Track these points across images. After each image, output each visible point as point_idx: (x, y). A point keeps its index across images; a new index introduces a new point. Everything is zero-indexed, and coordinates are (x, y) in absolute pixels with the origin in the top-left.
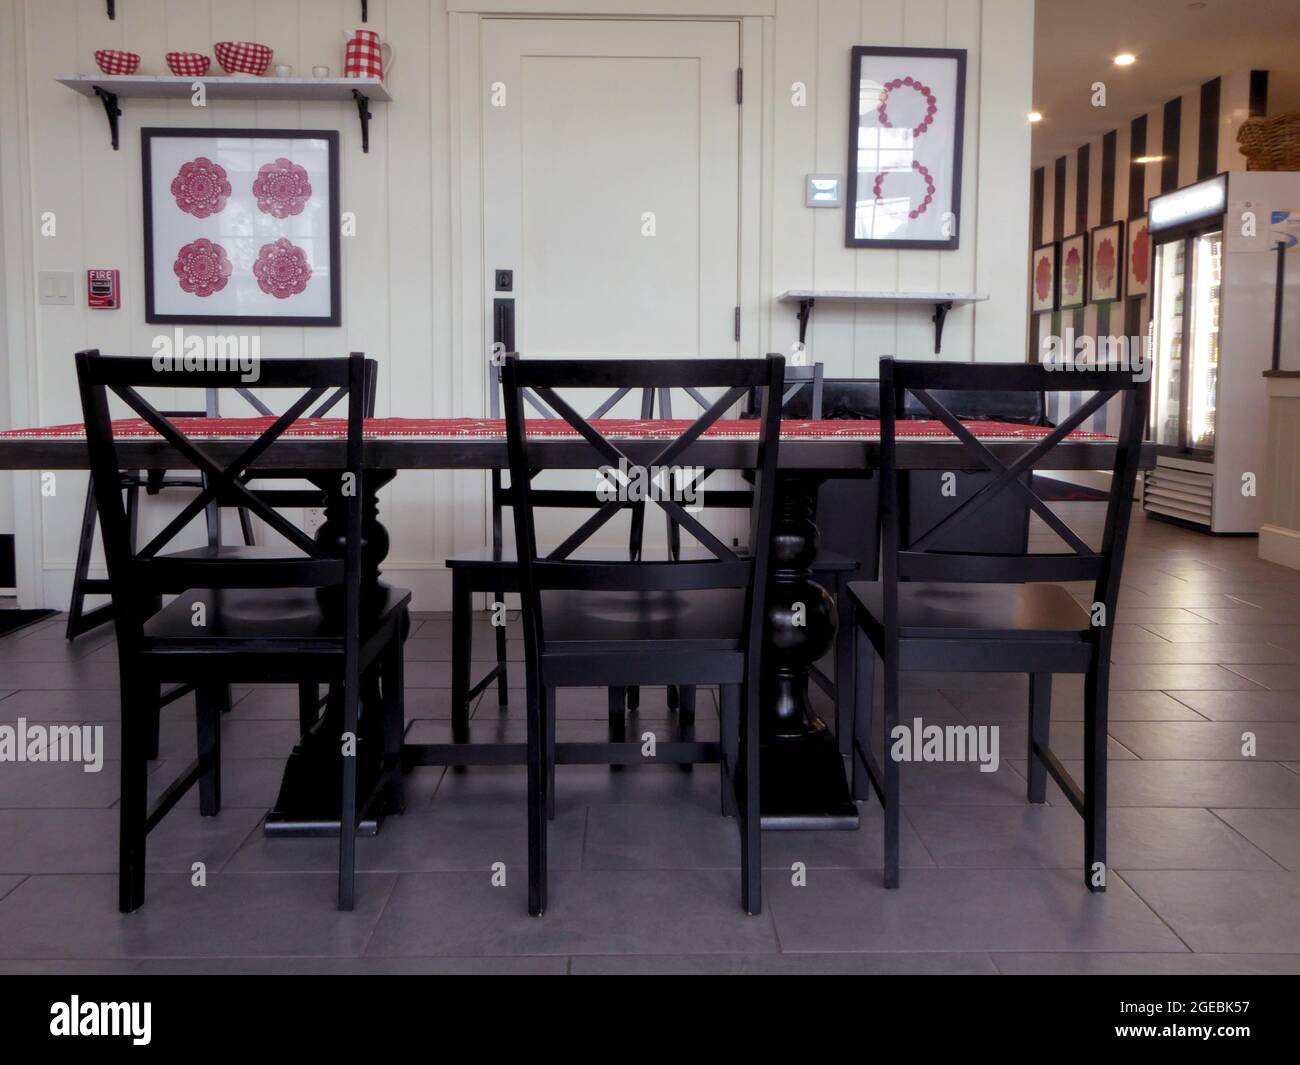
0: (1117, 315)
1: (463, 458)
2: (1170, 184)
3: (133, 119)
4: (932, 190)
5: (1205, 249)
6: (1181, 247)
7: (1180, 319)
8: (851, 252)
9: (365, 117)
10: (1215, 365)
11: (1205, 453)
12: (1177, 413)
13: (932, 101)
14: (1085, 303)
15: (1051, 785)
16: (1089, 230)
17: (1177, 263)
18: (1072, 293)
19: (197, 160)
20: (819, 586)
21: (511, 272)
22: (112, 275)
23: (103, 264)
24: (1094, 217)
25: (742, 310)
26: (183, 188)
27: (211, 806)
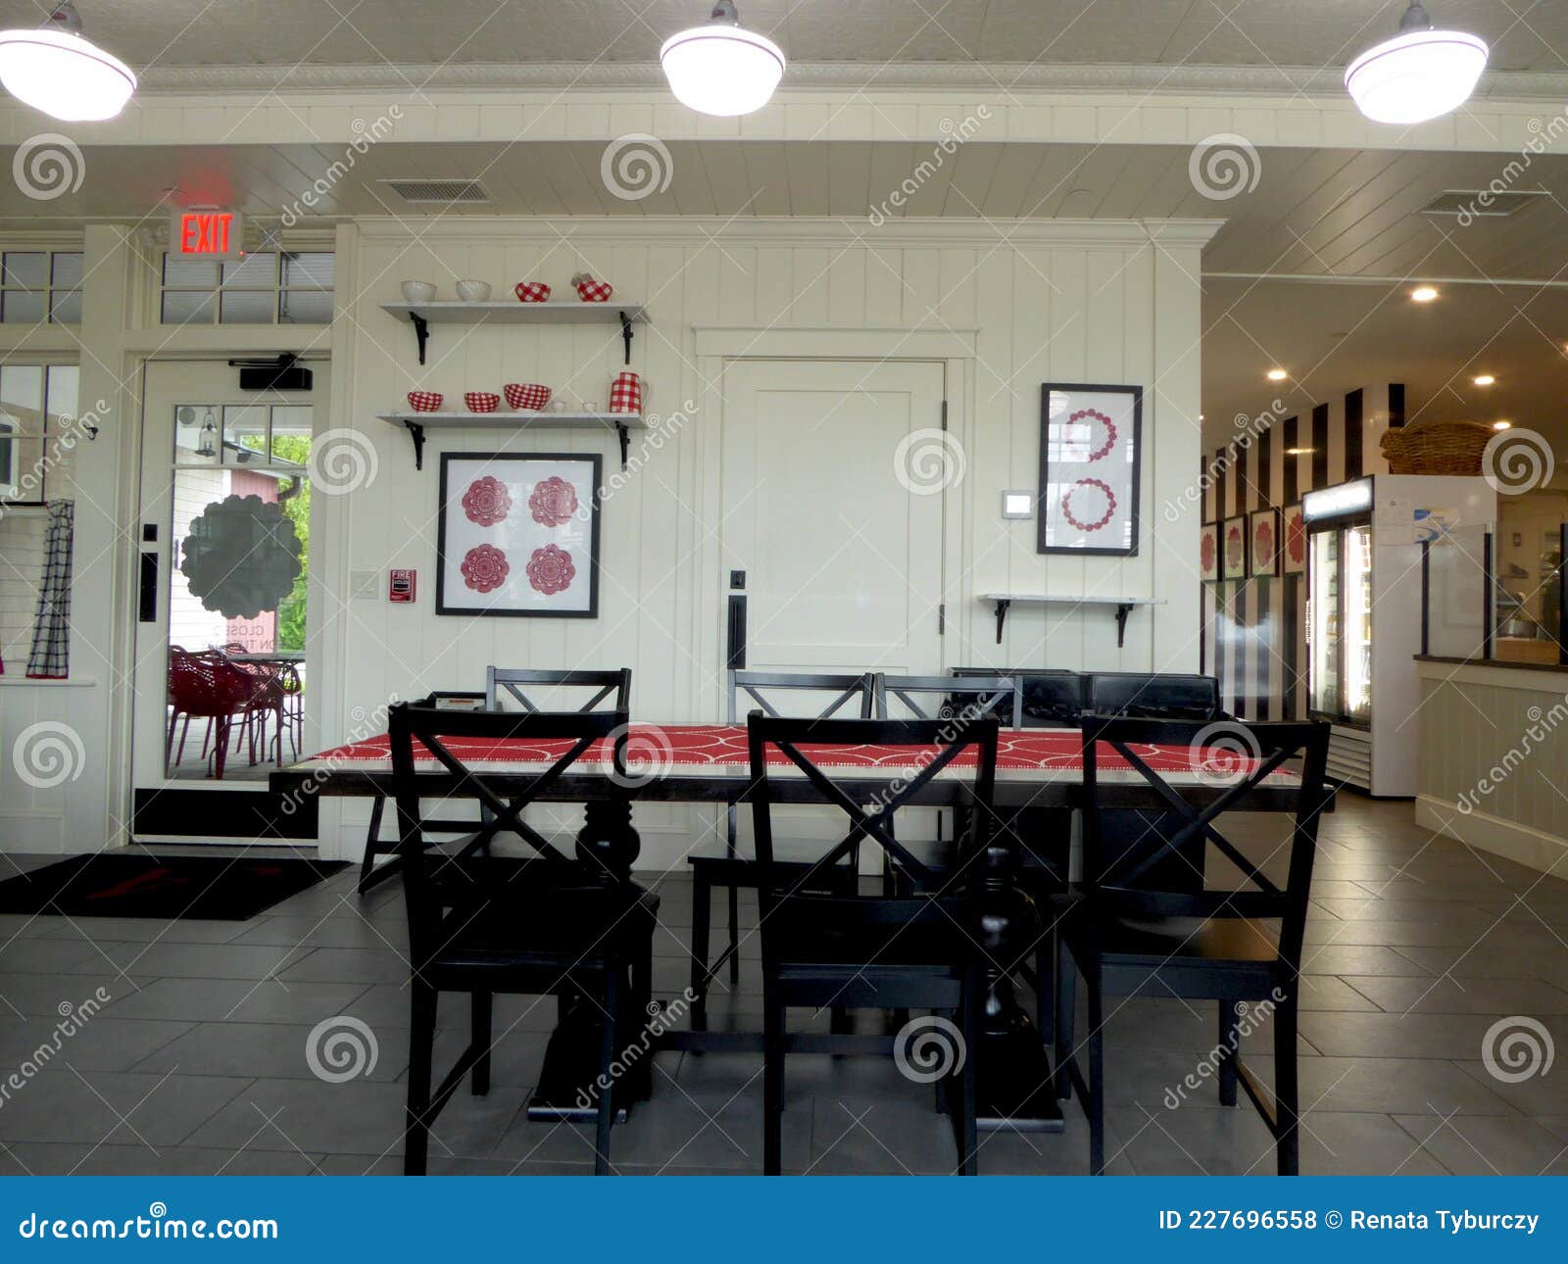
0: (1276, 590)
1: (710, 792)
2: (1320, 482)
3: (434, 446)
4: (1113, 505)
5: (1354, 537)
6: (1332, 536)
7: (1335, 599)
8: (1043, 557)
9: (624, 442)
10: (1368, 643)
11: (1362, 722)
12: (1335, 683)
13: (1112, 429)
14: (1246, 577)
15: (1241, 1095)
16: (1248, 512)
17: (1330, 550)
18: (1234, 566)
19: (485, 478)
20: (1021, 891)
21: (744, 573)
22: (410, 575)
23: (404, 566)
24: (1252, 503)
25: (946, 608)
26: (472, 502)
27: (481, 1086)
